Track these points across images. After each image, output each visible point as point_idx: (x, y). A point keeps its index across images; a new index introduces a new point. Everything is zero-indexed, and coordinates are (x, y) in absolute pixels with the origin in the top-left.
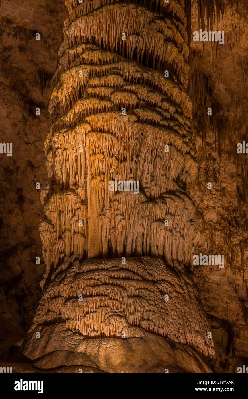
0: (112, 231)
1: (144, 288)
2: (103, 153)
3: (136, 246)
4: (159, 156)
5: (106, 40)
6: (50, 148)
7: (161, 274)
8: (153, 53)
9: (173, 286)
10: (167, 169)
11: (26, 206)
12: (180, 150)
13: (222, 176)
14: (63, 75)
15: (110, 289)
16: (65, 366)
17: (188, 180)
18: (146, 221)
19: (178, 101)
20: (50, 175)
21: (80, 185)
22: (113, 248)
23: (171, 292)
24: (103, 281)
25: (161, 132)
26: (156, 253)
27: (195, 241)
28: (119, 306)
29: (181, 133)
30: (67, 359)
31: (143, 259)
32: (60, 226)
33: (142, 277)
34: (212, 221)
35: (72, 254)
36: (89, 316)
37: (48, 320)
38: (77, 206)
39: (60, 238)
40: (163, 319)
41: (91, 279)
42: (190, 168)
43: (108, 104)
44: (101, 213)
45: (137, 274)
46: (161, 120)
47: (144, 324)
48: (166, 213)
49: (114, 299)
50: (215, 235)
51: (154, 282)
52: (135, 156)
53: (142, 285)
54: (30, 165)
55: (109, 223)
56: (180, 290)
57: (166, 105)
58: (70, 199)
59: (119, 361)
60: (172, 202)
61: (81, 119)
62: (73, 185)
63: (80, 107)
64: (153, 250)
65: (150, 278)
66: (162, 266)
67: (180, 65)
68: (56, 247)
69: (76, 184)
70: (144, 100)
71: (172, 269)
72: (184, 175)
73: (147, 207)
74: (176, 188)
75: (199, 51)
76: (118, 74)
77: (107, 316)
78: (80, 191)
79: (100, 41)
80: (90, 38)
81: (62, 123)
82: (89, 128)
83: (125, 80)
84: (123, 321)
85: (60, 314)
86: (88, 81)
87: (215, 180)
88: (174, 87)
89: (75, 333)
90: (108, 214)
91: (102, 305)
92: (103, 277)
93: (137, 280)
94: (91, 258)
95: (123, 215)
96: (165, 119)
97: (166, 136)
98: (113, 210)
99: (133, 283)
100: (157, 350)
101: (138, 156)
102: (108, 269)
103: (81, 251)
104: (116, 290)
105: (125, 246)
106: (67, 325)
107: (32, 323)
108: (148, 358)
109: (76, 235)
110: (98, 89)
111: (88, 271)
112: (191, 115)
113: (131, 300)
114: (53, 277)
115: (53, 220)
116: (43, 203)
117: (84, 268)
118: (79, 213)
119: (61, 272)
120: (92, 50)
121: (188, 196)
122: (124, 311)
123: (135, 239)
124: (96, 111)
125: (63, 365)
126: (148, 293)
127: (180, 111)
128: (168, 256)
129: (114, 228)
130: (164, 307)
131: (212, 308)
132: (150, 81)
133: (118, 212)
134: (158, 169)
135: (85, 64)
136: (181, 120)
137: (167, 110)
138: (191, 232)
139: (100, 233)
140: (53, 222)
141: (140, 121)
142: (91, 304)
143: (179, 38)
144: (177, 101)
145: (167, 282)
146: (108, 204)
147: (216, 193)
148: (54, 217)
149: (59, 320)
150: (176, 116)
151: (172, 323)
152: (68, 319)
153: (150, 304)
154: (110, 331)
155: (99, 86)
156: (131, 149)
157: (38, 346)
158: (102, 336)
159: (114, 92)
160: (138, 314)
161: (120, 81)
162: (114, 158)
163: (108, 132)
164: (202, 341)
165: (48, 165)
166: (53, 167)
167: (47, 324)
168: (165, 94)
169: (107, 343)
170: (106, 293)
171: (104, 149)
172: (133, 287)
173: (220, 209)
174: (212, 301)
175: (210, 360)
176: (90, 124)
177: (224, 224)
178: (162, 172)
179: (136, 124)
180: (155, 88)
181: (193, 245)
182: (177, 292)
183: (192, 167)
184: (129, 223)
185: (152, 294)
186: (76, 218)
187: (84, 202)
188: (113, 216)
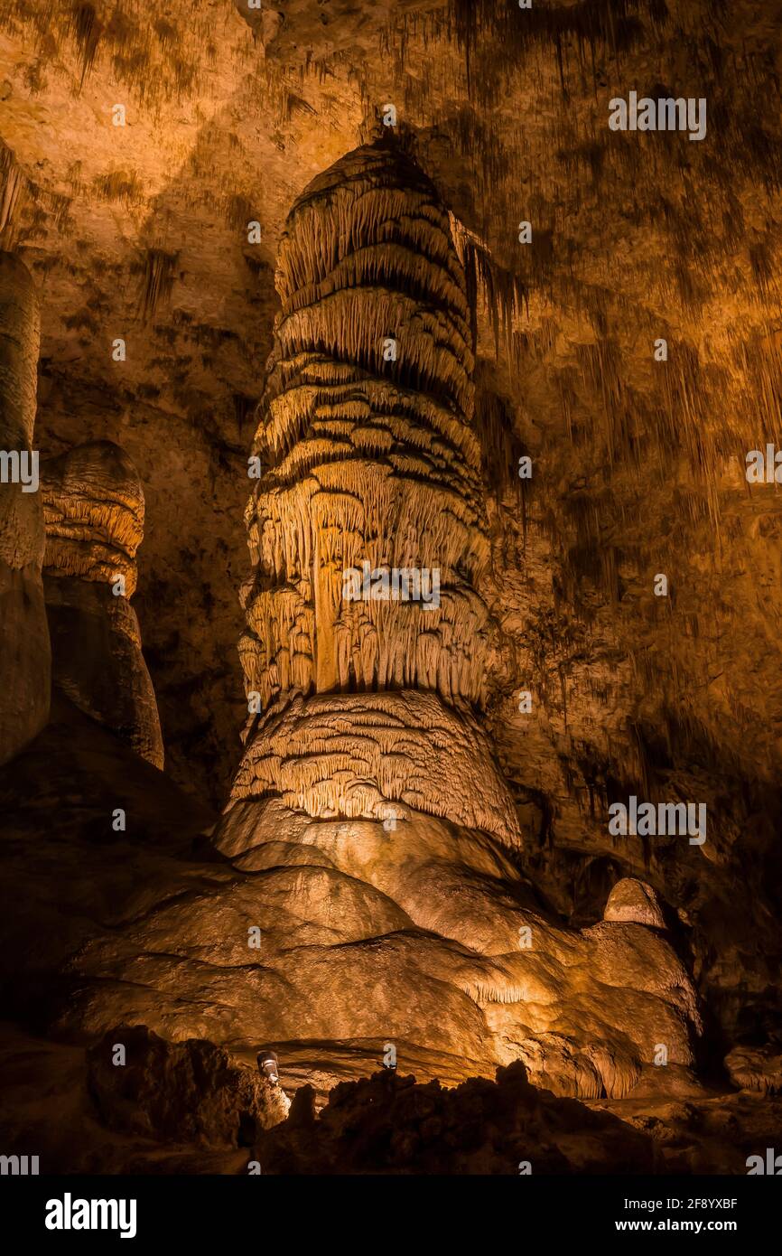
0: (355, 649)
1: (407, 741)
2: (339, 526)
3: (394, 674)
4: (428, 530)
5: (341, 346)
6: (255, 519)
7: (434, 717)
8: (417, 365)
9: (453, 735)
10: (443, 549)
11: (215, 612)
12: (462, 520)
13: (530, 560)
14: (274, 402)
15: (353, 742)
16: (283, 867)
17: (476, 567)
18: (409, 634)
19: (458, 441)
20: (254, 562)
21: (303, 577)
22: (357, 676)
23: (450, 747)
24: (342, 730)
25: (431, 491)
26: (426, 684)
27: (488, 664)
28: (368, 769)
29: (464, 492)
30: (286, 855)
31: (405, 693)
32: (272, 643)
33: (403, 722)
34: (513, 632)
35: (291, 687)
36: (319, 785)
37: (254, 793)
38: (299, 610)
39: (273, 661)
40: (439, 790)
41: (323, 726)
42: (478, 547)
43: (346, 448)
44: (338, 622)
45: (396, 718)
46: (431, 472)
47: (408, 798)
48: (441, 621)
49: (359, 759)
50: (520, 654)
51: (423, 731)
52: (390, 530)
53: (405, 735)
54: (223, 545)
55: (349, 637)
56: (466, 743)
57: (438, 448)
58: (287, 599)
59: (368, 858)
60: (450, 602)
61: (303, 471)
62: (291, 577)
63: (301, 452)
64: (420, 679)
65: (417, 724)
66: (436, 705)
67: (460, 384)
68: (266, 677)
69: (297, 576)
70: (402, 441)
71: (451, 710)
72: (469, 558)
73: (410, 611)
74: (457, 579)
75: (491, 362)
76: (362, 399)
77: (349, 785)
78: (303, 587)
79: (332, 348)
80: (316, 342)
81: (273, 479)
82: (316, 486)
83: (373, 409)
84: (375, 792)
85: (274, 783)
86: (313, 411)
87: (519, 566)
88: (452, 419)
89: (298, 814)
90: (349, 623)
91: (340, 767)
92: (342, 723)
93: (396, 727)
94: (322, 694)
95: (372, 624)
96: (437, 469)
97: (439, 499)
98: (356, 616)
99: (390, 732)
100: (429, 838)
101: (394, 530)
102: (349, 711)
103: (305, 682)
104: (363, 744)
105: (376, 674)
106: (285, 801)
107: (228, 799)
108: (415, 851)
109: (297, 656)
110: (330, 423)
111: (318, 715)
112: (478, 464)
113: (387, 759)
114: (261, 725)
115: (260, 633)
116: (243, 606)
117: (311, 710)
118: (301, 622)
119: (274, 716)
120: (320, 361)
121: (475, 592)
122: (375, 777)
123: (392, 661)
124: (328, 459)
125: (281, 864)
126: (414, 747)
127: (461, 457)
128: (445, 689)
129: (358, 645)
130: (440, 770)
131: (516, 772)
132: (413, 411)
133: (365, 619)
134: (427, 549)
135: (308, 383)
136: (463, 472)
137: (440, 456)
138: (482, 649)
139: (335, 654)
140: (261, 637)
141: (397, 473)
142: (323, 767)
143: (458, 341)
144: (455, 441)
145: (444, 729)
146: (348, 607)
147: (520, 587)
148: (261, 629)
149: (271, 794)
150: (455, 465)
151: (453, 796)
152: (287, 791)
153: (418, 766)
154: (354, 809)
155: (331, 419)
156: (384, 518)
157: (238, 835)
158: (342, 818)
159: (355, 428)
160: (398, 782)
161: (365, 411)
162: (357, 534)
163: (347, 492)
164: (502, 823)
165: (251, 545)
166: (259, 548)
167: (251, 799)
168: (437, 430)
169: (350, 828)
170: (347, 748)
171: (341, 520)
172: (389, 738)
173: (527, 612)
174: (517, 760)
175: (515, 854)
176: (317, 479)
177: (533, 635)
178: (434, 555)
179: (391, 479)
180: (420, 422)
181: (485, 671)
182: (460, 746)
183: (482, 546)
184: (382, 637)
185: (420, 750)
186: (296, 630)
187: (310, 604)
188: (357, 626)
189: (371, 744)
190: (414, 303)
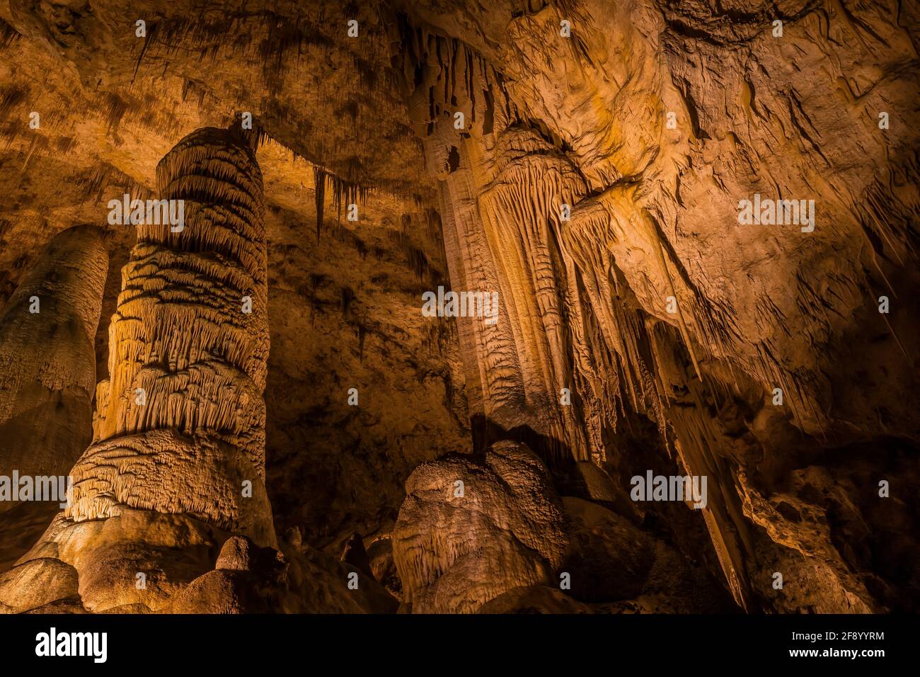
0: (128, 410)
1: (137, 464)
2: (129, 339)
4: (186, 330)
7: (164, 445)
8: (199, 238)
9: (177, 454)
15: (100, 470)
17: (231, 346)
18: (162, 395)
19: (222, 276)
22: (126, 427)
23: (171, 462)
24: (98, 463)
26: (171, 424)
28: (108, 486)
29: (216, 304)
31: (148, 433)
33: (139, 452)
36: (80, 501)
40: (151, 492)
41: (90, 462)
43: (138, 292)
44: (122, 395)
45: (135, 450)
46: (189, 297)
47: (130, 501)
49: (102, 480)
51: (151, 455)
53: (135, 460)
55: (126, 403)
56: (188, 457)
57: (199, 282)
59: (81, 547)
60: (195, 371)
64: (168, 421)
65: (148, 451)
66: (168, 437)
67: (236, 244)
70: (173, 282)
71: (186, 438)
76: (154, 263)
77: (93, 498)
82: (119, 318)
83: (158, 267)
89: (65, 521)
90: (127, 395)
91: (91, 488)
93: (134, 456)
96: (196, 295)
99: (124, 460)
104: (104, 470)
105: (136, 424)
110: (135, 280)
113: (121, 478)
122: (112, 490)
123: (149, 414)
124: (127, 301)
126: (140, 467)
128: (187, 425)
129: (130, 407)
130: (156, 479)
132: (187, 263)
133: (136, 390)
137: (200, 287)
138: (229, 395)
139: (117, 415)
141: (163, 301)
144: (218, 276)
145: (171, 451)
146: (130, 384)
150: (213, 290)
151: (162, 494)
153: (139, 479)
155: (137, 277)
159: (147, 280)
160: (126, 491)
161: (154, 269)
162: (138, 341)
163: (135, 318)
168: (203, 272)
169: (80, 528)
170: (97, 474)
171: (130, 334)
172: (125, 464)
179: (157, 305)
180: (184, 268)
183: (236, 333)
185: (144, 468)
189: (110, 469)
190: (199, 204)
